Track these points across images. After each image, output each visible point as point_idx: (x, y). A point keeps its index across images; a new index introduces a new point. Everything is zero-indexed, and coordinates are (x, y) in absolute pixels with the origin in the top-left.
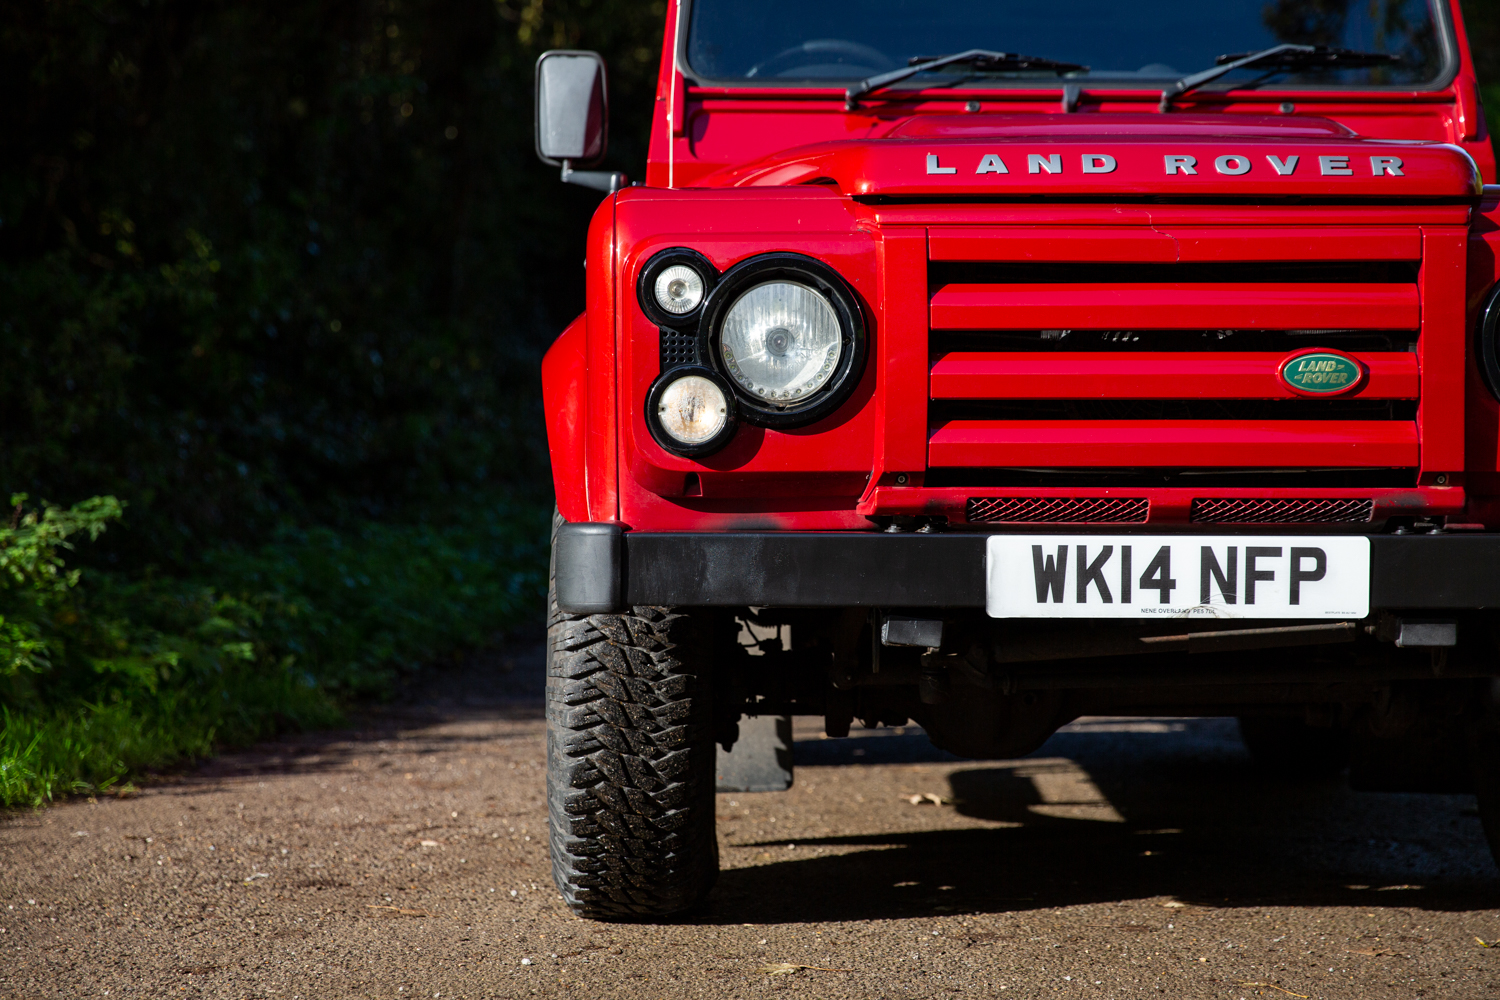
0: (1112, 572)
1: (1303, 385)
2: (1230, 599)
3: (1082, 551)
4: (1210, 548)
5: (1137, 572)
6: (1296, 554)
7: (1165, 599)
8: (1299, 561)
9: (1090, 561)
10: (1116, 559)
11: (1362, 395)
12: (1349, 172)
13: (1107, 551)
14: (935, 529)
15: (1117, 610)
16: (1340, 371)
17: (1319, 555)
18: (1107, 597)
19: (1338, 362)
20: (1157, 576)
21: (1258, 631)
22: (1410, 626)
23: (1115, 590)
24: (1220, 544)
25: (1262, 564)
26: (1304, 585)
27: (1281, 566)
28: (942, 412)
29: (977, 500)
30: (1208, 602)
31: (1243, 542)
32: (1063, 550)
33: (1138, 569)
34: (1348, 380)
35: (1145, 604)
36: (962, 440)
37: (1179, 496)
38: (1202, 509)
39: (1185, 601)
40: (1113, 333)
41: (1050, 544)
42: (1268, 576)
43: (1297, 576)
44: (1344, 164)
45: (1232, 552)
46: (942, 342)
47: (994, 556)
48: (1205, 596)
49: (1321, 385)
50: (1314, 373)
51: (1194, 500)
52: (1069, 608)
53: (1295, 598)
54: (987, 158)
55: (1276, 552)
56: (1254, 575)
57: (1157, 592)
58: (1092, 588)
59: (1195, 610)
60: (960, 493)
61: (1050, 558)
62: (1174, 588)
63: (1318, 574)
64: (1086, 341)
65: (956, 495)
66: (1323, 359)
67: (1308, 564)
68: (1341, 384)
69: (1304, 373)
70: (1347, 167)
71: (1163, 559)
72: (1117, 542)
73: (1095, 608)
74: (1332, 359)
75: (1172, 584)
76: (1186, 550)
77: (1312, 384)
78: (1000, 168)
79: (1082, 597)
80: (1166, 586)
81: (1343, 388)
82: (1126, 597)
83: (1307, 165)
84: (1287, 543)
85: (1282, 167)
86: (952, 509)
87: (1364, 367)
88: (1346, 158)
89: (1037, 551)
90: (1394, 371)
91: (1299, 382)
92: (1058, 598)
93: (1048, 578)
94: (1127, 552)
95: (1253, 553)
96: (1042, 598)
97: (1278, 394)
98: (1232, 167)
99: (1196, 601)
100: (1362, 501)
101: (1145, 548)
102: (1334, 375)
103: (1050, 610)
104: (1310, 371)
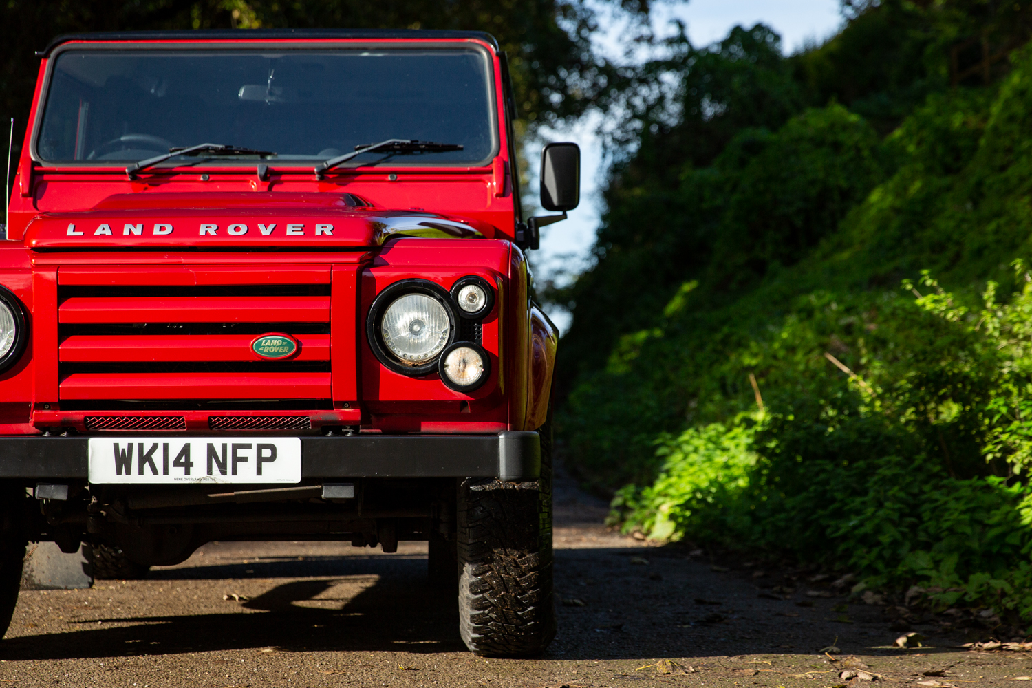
0: (158, 457)
1: (264, 353)
2: (224, 472)
3: (141, 446)
4: (212, 444)
5: (172, 458)
6: (260, 447)
7: (187, 473)
8: (261, 451)
9: (145, 452)
10: (159, 451)
11: (297, 359)
12: (302, 233)
13: (155, 446)
14: (71, 434)
15: (161, 479)
16: (284, 346)
17: (272, 448)
18: (155, 472)
19: (283, 340)
20: (183, 460)
21: (272, 490)
22: (328, 487)
23: (160, 467)
24: (217, 442)
25: (241, 453)
26: (264, 464)
27: (251, 454)
28: (67, 369)
29: (90, 418)
30: (211, 474)
31: (230, 441)
32: (130, 446)
33: (172, 456)
34: (289, 351)
35: (176, 476)
36: (76, 385)
37: (201, 415)
38: (215, 422)
39: (198, 474)
40: (172, 324)
41: (123, 442)
42: (245, 459)
43: (260, 460)
44: (300, 229)
45: (224, 446)
46: (66, 331)
47: (92, 449)
48: (210, 471)
49: (274, 353)
50: (270, 346)
51: (209, 418)
52: (134, 478)
53: (259, 472)
54: (102, 226)
55: (249, 446)
56: (236, 459)
57: (183, 469)
58: (147, 466)
59: (204, 479)
60: (80, 414)
61: (123, 450)
62: (192, 466)
63: (272, 458)
64: (157, 329)
65: (77, 415)
66: (275, 339)
67: (266, 453)
68: (285, 353)
69: (264, 347)
70: (302, 230)
71: (186, 450)
72: (161, 441)
73: (148, 478)
74: (278, 339)
75: (191, 465)
76: (199, 446)
77: (269, 353)
78: (108, 232)
79: (141, 472)
80: (188, 466)
81: (289, 354)
82: (166, 472)
83: (279, 231)
84: (255, 441)
85: (265, 231)
86: (76, 422)
87: (298, 343)
88: (302, 225)
89: (116, 446)
90: (315, 346)
91: (262, 352)
92: (128, 472)
93: (123, 461)
94: (166, 446)
95: (236, 447)
96: (119, 472)
97: (251, 359)
98: (237, 231)
99: (205, 474)
100: (304, 417)
101: (176, 444)
102: (281, 348)
103: (123, 479)
104: (268, 346)
